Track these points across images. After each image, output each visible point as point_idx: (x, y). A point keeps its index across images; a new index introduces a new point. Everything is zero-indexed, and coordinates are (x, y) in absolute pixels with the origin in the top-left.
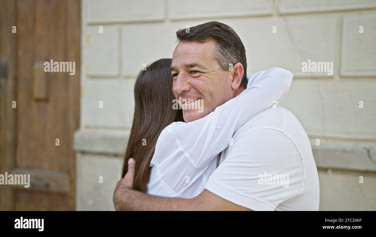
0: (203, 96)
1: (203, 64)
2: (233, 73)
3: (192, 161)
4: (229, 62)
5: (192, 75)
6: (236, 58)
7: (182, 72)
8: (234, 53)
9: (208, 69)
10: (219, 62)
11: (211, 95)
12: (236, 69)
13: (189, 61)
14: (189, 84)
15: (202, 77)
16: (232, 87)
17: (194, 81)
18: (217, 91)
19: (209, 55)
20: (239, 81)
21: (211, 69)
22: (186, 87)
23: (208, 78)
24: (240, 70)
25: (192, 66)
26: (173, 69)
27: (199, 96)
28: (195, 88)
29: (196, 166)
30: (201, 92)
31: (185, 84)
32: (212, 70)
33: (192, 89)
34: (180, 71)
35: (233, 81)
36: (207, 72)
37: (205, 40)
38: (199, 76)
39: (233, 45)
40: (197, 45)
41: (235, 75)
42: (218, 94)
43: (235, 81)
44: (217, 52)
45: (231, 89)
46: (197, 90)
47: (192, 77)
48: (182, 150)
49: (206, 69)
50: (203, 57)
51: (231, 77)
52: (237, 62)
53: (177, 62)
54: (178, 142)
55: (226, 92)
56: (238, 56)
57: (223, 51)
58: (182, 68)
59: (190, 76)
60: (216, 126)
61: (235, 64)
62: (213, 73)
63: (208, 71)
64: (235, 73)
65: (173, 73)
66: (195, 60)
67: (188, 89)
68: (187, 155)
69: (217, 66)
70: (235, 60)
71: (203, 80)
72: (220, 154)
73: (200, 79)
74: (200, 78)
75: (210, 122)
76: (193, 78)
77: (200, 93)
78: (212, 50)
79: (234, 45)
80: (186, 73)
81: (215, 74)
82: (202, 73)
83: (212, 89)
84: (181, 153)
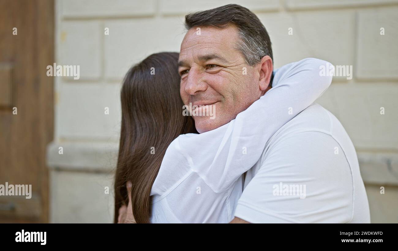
0: (224, 97)
1: (223, 55)
2: (260, 70)
3: (211, 185)
4: (256, 54)
5: (209, 71)
6: (263, 50)
7: (195, 67)
8: (261, 43)
9: (230, 62)
10: (243, 53)
11: (235, 96)
12: (263, 65)
13: (205, 52)
14: (205, 81)
15: (223, 72)
16: (260, 87)
17: (212, 78)
18: (242, 91)
19: (230, 44)
20: (267, 79)
21: (233, 62)
22: (202, 87)
23: (231, 73)
24: (268, 65)
25: (209, 58)
26: (181, 64)
27: (219, 97)
28: (212, 87)
29: (217, 192)
30: (221, 92)
31: (199, 81)
32: (235, 64)
33: (209, 88)
34: (192, 66)
35: (260, 80)
36: (229, 67)
37: (225, 25)
38: (219, 71)
39: (259, 33)
40: (215, 30)
41: (262, 72)
42: (244, 95)
43: (263, 80)
44: (241, 41)
45: (258, 89)
46: (215, 90)
47: (208, 73)
48: (196, 171)
49: (227, 62)
50: (223, 46)
51: (258, 74)
52: (265, 55)
53: (187, 55)
54: (190, 160)
55: (252, 93)
56: (265, 48)
57: (248, 40)
58: (195, 62)
59: (205, 72)
60: (240, 136)
61: (263, 56)
62: (236, 67)
63: (229, 65)
64: (262, 70)
65: (181, 69)
66: (213, 49)
67: (204, 89)
68: (203, 177)
69: (241, 59)
70: (263, 53)
71: (224, 77)
72: (245, 175)
73: (220, 75)
74: (219, 73)
75: (232, 133)
76: (210, 75)
77: (220, 94)
78: (234, 38)
79: (261, 34)
80: (201, 68)
81: (239, 69)
82: (223, 68)
83: (236, 88)
84: (195, 176)
